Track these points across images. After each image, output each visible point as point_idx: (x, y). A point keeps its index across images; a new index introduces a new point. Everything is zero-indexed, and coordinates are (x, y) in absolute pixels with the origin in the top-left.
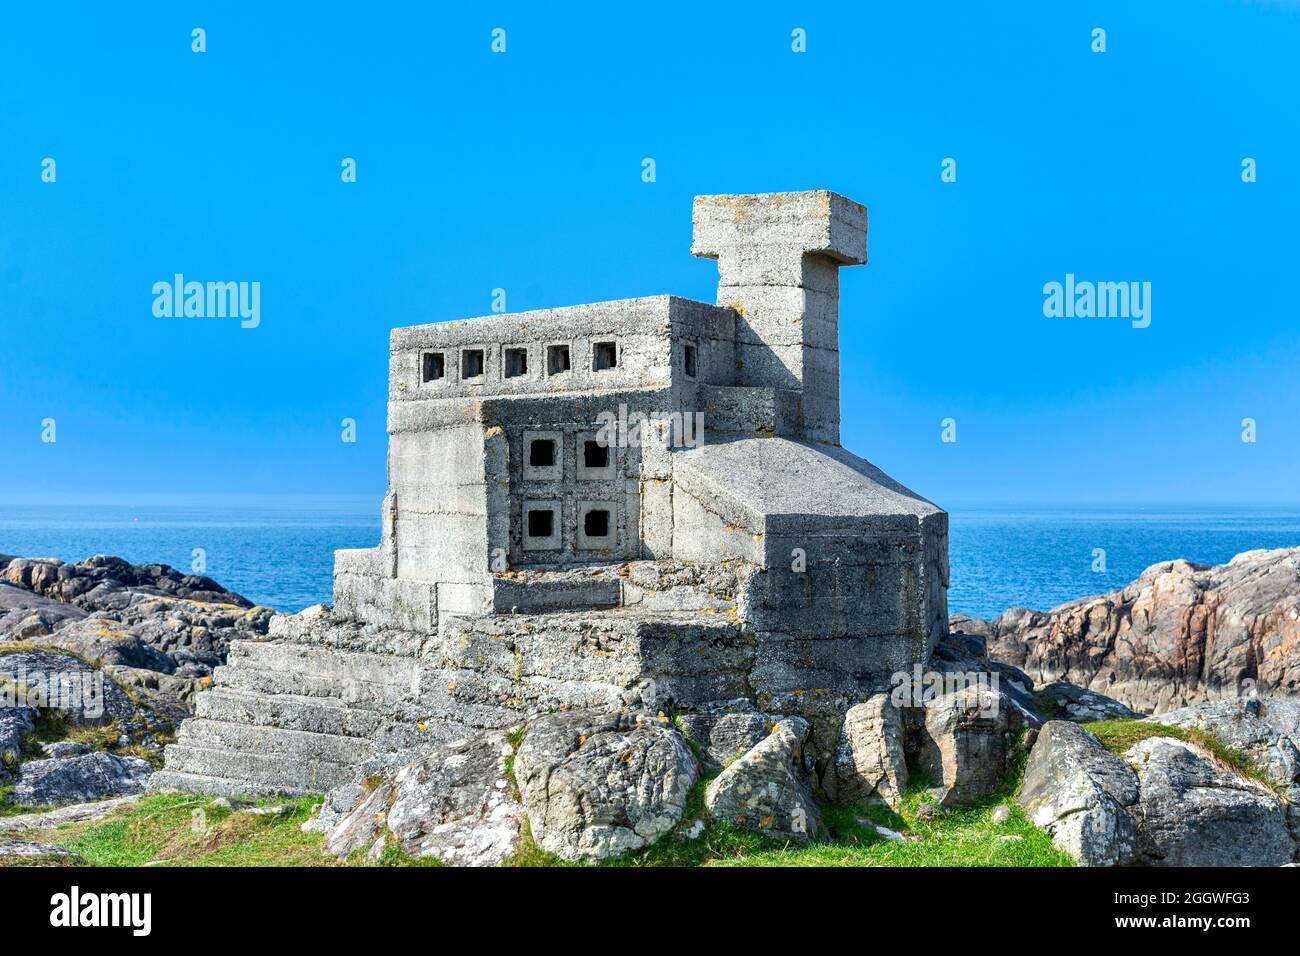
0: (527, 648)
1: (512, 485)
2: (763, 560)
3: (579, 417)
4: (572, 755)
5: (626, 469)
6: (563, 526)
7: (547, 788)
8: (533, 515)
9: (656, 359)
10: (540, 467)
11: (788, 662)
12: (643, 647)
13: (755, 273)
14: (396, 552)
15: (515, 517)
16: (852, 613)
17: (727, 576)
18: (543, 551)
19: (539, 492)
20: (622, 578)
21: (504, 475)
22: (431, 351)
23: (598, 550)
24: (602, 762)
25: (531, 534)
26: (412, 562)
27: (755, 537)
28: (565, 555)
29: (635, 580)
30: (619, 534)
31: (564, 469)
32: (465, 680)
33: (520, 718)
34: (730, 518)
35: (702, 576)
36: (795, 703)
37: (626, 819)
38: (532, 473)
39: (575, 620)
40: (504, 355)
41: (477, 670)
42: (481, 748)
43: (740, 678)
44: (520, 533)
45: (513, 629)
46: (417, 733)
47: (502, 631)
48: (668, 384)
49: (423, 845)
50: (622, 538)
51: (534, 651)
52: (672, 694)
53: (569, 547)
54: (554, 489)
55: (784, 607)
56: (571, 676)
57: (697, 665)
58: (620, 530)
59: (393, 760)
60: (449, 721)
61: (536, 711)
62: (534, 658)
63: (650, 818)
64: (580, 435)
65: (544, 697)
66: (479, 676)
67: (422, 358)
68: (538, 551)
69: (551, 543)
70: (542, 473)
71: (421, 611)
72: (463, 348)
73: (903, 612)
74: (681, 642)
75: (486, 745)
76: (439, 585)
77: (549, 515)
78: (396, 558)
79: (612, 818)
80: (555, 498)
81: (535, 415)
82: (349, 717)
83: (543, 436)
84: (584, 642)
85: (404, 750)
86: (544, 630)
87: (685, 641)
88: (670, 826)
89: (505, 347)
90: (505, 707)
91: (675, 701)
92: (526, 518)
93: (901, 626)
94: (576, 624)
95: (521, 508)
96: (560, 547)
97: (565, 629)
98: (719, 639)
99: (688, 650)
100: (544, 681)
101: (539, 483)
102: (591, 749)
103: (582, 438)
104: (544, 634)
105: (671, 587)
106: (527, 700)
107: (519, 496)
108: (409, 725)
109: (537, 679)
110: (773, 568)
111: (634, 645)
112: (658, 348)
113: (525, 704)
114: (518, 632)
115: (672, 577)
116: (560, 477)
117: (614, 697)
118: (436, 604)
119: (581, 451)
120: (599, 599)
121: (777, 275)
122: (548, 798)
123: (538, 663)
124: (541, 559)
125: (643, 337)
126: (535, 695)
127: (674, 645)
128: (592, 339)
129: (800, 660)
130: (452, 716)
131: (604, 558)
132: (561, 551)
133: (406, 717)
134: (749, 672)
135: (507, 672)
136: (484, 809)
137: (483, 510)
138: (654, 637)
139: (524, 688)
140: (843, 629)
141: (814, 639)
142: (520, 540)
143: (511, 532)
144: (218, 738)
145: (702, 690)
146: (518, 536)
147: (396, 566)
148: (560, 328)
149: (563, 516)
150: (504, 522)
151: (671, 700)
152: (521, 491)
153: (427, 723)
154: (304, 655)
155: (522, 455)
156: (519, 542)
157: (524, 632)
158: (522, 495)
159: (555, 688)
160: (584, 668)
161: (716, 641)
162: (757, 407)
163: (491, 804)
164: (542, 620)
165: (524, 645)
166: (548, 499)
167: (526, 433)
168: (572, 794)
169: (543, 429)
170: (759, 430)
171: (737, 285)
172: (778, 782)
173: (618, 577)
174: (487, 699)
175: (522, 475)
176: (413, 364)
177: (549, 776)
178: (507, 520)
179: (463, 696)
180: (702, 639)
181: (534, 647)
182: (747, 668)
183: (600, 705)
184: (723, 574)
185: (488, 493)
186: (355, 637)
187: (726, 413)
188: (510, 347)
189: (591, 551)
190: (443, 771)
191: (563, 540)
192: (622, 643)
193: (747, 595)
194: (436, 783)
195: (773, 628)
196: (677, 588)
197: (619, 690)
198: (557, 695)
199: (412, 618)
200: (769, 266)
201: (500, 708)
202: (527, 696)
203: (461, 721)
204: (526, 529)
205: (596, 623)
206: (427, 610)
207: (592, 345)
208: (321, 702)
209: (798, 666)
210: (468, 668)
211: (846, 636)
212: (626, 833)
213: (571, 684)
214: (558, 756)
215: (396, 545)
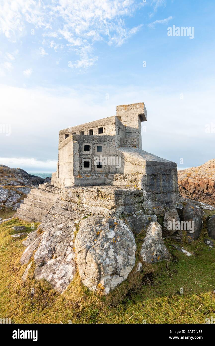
0: (82, 196)
1: (80, 155)
2: (145, 172)
3: (96, 140)
4: (95, 242)
5: (106, 153)
6: (92, 165)
7: (86, 259)
8: (85, 162)
9: (112, 130)
10: (86, 151)
11: (151, 200)
12: (115, 197)
13: (129, 119)
14: (59, 173)
15: (80, 163)
16: (164, 187)
17: (134, 177)
18: (87, 171)
19: (86, 157)
20: (105, 178)
21: (78, 152)
22: (66, 134)
23: (100, 171)
24: (106, 245)
25: (84, 167)
26: (61, 174)
27: (142, 167)
28: (92, 172)
29: (109, 178)
30: (104, 167)
31: (92, 152)
32: (66, 204)
33: (79, 217)
34: (133, 162)
35: (126, 177)
36: (154, 211)
37: (117, 271)
38: (84, 152)
39: (95, 189)
40: (80, 133)
41: (69, 201)
42: (67, 228)
43: (140, 205)
44: (82, 167)
45: (78, 191)
46: (53, 218)
47: (75, 191)
48: (115, 134)
49: (42, 271)
50: (105, 168)
51: (83, 197)
52: (123, 211)
53: (93, 170)
54: (90, 157)
55: (150, 185)
56: (94, 205)
57: (130, 202)
58: (105, 167)
59: (46, 225)
60: (61, 215)
61: (84, 215)
62: (84, 199)
63: (125, 268)
64: (96, 144)
65: (86, 211)
66: (69, 203)
67: (65, 135)
68: (86, 171)
69: (89, 169)
70: (87, 153)
71: (62, 185)
72: (72, 132)
73: (174, 186)
74: (125, 195)
75: (69, 227)
76: (65, 179)
77: (88, 163)
78: (59, 174)
79: (111, 273)
80: (90, 159)
81: (85, 139)
82: (47, 206)
83: (87, 144)
84: (98, 195)
85: (49, 223)
86: (86, 191)
87: (127, 195)
88: (132, 269)
89: (80, 131)
90: (75, 213)
91: (124, 213)
92: (83, 163)
93: (174, 190)
94: (95, 190)
95: (82, 160)
96: (91, 170)
97: (92, 191)
98: (135, 194)
99: (127, 198)
100: (86, 206)
101: (86, 155)
102: (102, 238)
103: (96, 145)
104: (87, 192)
105: (118, 180)
106: (81, 211)
107: (81, 158)
108: (51, 216)
109: (84, 205)
110: (147, 175)
111: (113, 197)
112: (113, 127)
113: (81, 212)
114: (80, 192)
115: (118, 177)
116: (91, 154)
117: (107, 212)
118: (64, 183)
119: (96, 148)
120: (100, 182)
121: (133, 119)
122: (86, 263)
123: (85, 200)
124: (86, 173)
125: (109, 125)
126: (84, 210)
127: (124, 196)
128: (98, 127)
129: (154, 199)
130: (62, 214)
131: (101, 173)
132: (91, 171)
133: (51, 213)
134: (142, 203)
135: (76, 202)
136: (65, 255)
137: (72, 161)
138: (118, 194)
139: (81, 207)
140: (163, 191)
141: (157, 193)
142: (82, 168)
143: (79, 166)
144: (26, 208)
145: (131, 209)
146: (81, 167)
147: (59, 175)
148: (91, 126)
149: (92, 163)
150: (77, 164)
151: (123, 213)
152: (82, 157)
153: (55, 215)
154: (41, 192)
155: (82, 148)
156: (81, 169)
157: (81, 192)
158: (82, 158)
159: (89, 208)
160: (98, 203)
161: (134, 195)
162: (132, 142)
163: (68, 253)
164: (86, 188)
165: (81, 195)
166: (88, 159)
167: (83, 143)
168: (96, 264)
169: (87, 142)
170: (133, 146)
171: (125, 121)
172: (161, 243)
173: (104, 177)
174: (71, 210)
175: (82, 153)
176: (63, 137)
177: (87, 253)
178: (78, 163)
179: (65, 208)
180: (131, 194)
181: (84, 196)
182: (142, 202)
183: (102, 214)
184: (132, 176)
185: (74, 156)
186: (50, 189)
187: (126, 143)
188: (81, 131)
189: (98, 171)
190: (54, 237)
191: (92, 168)
192: (109, 196)
193: (142, 182)
194: (52, 241)
195: (148, 191)
196: (120, 180)
197: (108, 210)
198: (89, 210)
199: (60, 186)
200: (131, 117)
201: (74, 213)
202: (81, 210)
203: (64, 216)
204: (83, 166)
205: (101, 190)
206: (62, 184)
207: (98, 128)
208: (43, 202)
209: (153, 201)
210: (67, 201)
211: (164, 193)
212: (116, 278)
213: (94, 207)
214: (90, 242)
215: (59, 171)
